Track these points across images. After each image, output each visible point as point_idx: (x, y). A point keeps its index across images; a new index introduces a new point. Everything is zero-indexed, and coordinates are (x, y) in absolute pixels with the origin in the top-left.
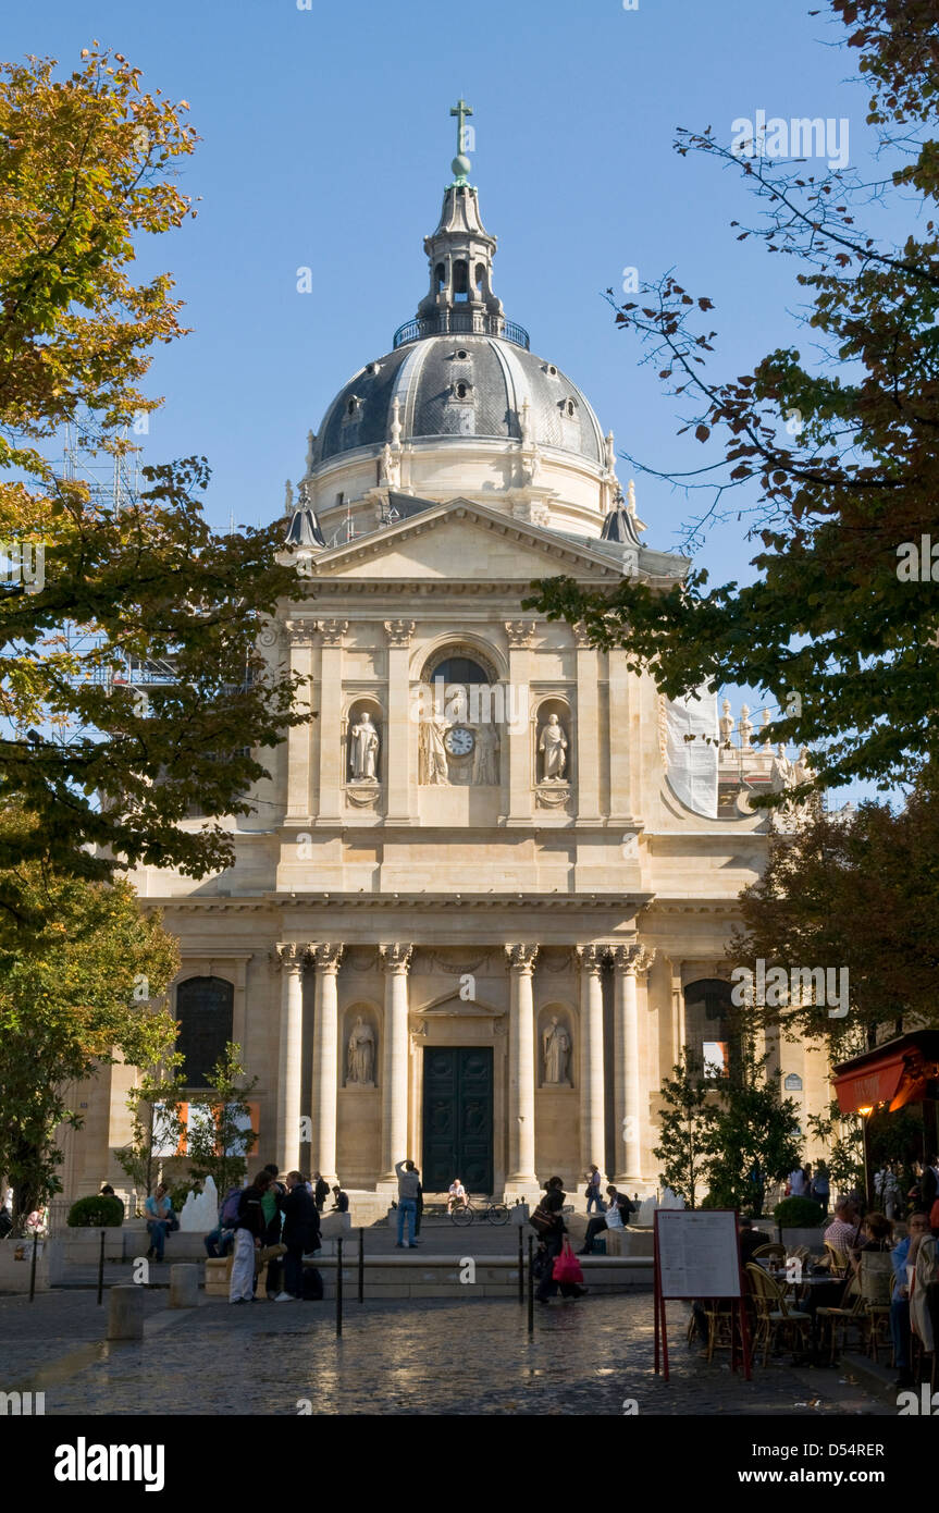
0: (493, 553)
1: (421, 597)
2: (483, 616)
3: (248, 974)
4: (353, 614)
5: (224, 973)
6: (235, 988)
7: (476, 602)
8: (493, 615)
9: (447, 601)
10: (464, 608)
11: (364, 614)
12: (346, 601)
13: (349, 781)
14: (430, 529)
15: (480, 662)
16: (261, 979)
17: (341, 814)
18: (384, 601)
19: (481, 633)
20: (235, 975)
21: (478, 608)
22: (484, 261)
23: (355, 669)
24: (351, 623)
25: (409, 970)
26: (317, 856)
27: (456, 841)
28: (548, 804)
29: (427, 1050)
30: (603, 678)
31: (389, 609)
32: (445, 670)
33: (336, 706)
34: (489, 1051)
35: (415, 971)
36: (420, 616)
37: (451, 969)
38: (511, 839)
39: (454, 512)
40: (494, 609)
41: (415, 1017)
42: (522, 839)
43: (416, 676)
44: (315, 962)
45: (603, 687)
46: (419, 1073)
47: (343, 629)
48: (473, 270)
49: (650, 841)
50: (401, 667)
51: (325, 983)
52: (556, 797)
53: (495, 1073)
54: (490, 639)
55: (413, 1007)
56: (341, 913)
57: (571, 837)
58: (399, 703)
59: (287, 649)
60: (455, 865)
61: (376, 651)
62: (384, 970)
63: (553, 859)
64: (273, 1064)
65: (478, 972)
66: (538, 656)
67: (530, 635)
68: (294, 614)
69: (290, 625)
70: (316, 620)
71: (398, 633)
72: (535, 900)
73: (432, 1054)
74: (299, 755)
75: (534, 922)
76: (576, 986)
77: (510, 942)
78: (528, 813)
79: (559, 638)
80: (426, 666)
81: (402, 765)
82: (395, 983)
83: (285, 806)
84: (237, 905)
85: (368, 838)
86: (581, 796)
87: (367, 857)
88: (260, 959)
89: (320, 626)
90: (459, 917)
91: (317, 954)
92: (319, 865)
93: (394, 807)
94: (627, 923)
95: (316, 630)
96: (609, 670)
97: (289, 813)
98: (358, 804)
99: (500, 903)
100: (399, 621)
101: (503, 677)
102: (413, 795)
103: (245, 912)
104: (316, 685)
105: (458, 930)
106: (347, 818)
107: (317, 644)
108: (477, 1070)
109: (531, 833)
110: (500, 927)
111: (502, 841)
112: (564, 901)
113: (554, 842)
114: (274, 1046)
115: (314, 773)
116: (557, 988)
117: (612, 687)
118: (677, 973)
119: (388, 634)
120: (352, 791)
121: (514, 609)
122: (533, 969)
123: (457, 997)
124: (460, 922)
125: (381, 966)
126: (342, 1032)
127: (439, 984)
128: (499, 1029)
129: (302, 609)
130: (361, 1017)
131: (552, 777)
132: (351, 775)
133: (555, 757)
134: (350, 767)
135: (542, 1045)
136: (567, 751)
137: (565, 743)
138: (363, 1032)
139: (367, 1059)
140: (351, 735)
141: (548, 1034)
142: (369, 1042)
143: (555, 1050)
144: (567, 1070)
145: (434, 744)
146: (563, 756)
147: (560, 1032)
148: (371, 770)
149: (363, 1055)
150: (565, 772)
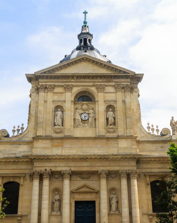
0: (93, 69)
1: (74, 79)
2: (91, 84)
3: (23, 181)
5: (17, 180)
6: (20, 185)
7: (89, 80)
8: (94, 83)
9: (81, 80)
11: (59, 84)
12: (54, 80)
14: (77, 63)
15: (90, 96)
16: (28, 182)
17: (52, 135)
18: (64, 80)
19: (91, 88)
20: (21, 182)
21: (89, 82)
22: (90, 39)
23: (56, 97)
24: (55, 86)
25: (70, 178)
26: (44, 146)
27: (84, 141)
28: (109, 132)
29: (76, 202)
30: (124, 99)
31: (66, 82)
32: (82, 98)
33: (51, 107)
34: (94, 202)
35: (72, 179)
36: (74, 84)
37: (83, 178)
38: (100, 140)
39: (83, 58)
40: (94, 82)
41: (72, 193)
42: (102, 140)
43: (73, 99)
44: (43, 176)
45: (124, 102)
46: (73, 209)
47: (54, 87)
48: (88, 40)
49: (139, 142)
50: (69, 97)
51: (46, 182)
52: (111, 130)
53: (96, 209)
54: (93, 89)
55: (72, 189)
56: (50, 162)
57: (117, 140)
58: (69, 106)
59: (38, 93)
60: (84, 147)
61: (62, 93)
62: (63, 178)
63: (112, 146)
64: (30, 208)
65: (90, 179)
66: (106, 94)
67: (104, 88)
68: (40, 84)
69: (39, 86)
70: (46, 85)
71: (68, 88)
72: (107, 157)
73: (78, 203)
74: (41, 120)
75: (107, 163)
76: (119, 183)
77: (100, 169)
78: (104, 134)
79: (111, 89)
80: (76, 97)
81: (69, 123)
82: (67, 182)
83: (36, 133)
84: (21, 160)
85: (59, 141)
86: (119, 130)
87: (59, 146)
88: (27, 176)
89: (47, 86)
90: (85, 163)
91: (43, 174)
92: (45, 148)
93: (67, 133)
94: (134, 163)
95: (46, 88)
96: (125, 97)
97: (37, 135)
98: (56, 133)
99: (97, 158)
100: (68, 85)
101: (96, 99)
102: (72, 130)
103: (23, 163)
104: (46, 102)
105: (85, 167)
106: (53, 136)
107: (46, 91)
108: (91, 208)
109: (105, 139)
110: (97, 165)
111: (97, 141)
112: (115, 157)
113: (112, 142)
114: (30, 201)
115: (44, 124)
116: (114, 183)
117: (126, 101)
118: (148, 179)
119: (65, 88)
120: (55, 129)
121: (99, 82)
122: (107, 178)
123: (84, 186)
124: (85, 164)
125: (62, 177)
126: (51, 197)
127: (79, 183)
128: (97, 196)
129: (42, 82)
130: (56, 193)
131: (110, 125)
132: (55, 125)
133: (111, 120)
134: (54, 123)
135: (110, 200)
136: (114, 118)
137: (114, 116)
138: (57, 197)
139: (58, 205)
140: (55, 114)
141: (111, 197)
142: (59, 200)
143: (114, 201)
144: (117, 208)
145: (78, 117)
146: (113, 119)
147: (115, 196)
148: (60, 124)
149: (57, 204)
150: (114, 124)
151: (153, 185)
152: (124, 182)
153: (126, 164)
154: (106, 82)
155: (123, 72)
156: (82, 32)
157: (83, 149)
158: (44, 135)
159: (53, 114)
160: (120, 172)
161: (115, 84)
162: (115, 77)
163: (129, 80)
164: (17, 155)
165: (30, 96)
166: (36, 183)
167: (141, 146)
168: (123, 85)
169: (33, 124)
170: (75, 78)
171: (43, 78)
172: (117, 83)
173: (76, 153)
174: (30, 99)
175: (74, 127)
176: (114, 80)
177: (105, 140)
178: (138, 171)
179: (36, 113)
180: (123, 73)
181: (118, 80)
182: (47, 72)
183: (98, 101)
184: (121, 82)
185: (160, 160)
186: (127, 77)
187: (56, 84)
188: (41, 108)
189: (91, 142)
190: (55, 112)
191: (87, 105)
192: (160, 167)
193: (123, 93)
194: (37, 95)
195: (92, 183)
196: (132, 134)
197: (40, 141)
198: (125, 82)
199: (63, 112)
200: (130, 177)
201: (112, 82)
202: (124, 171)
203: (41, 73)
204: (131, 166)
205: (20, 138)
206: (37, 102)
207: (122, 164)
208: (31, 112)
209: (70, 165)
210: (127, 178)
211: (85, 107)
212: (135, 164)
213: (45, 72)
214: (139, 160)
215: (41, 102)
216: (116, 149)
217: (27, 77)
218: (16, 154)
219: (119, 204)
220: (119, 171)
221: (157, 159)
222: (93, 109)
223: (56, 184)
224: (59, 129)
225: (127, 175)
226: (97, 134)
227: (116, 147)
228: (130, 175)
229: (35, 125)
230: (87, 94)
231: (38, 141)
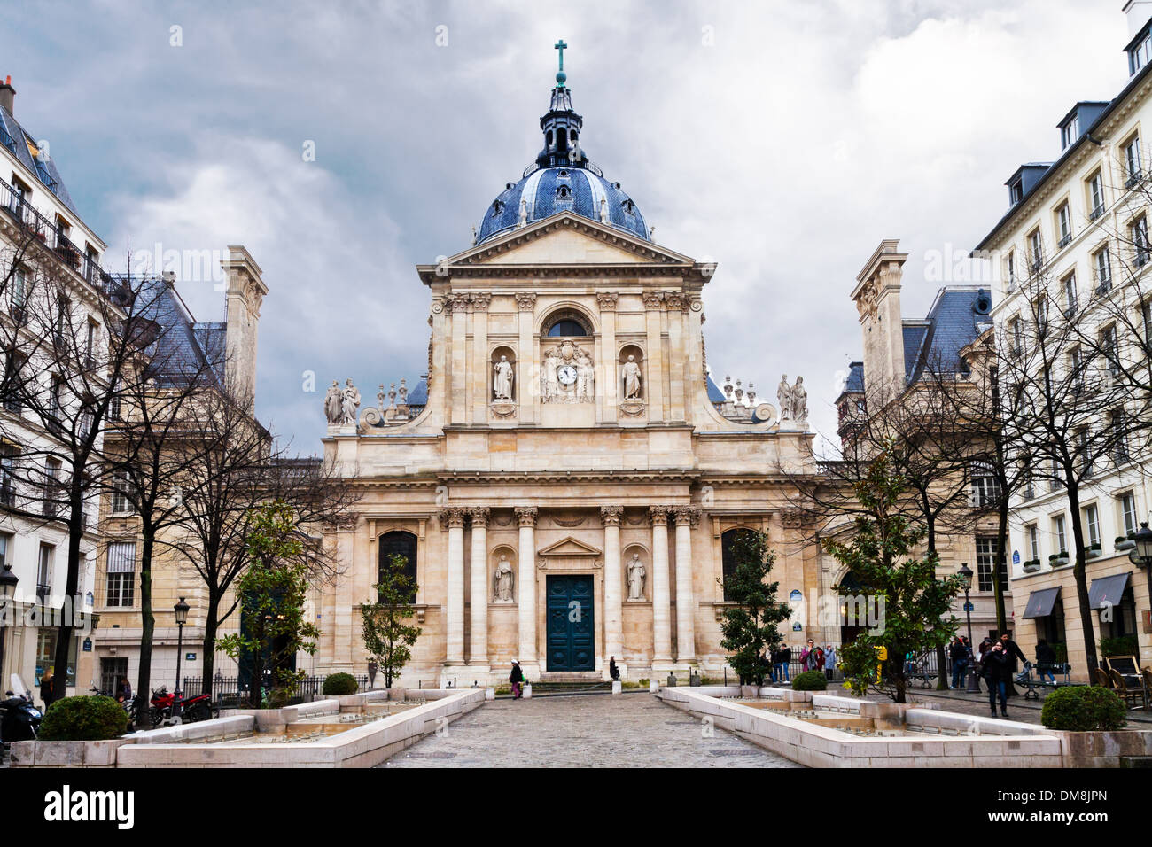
0: (588, 248)
1: (540, 278)
2: (583, 290)
3: (426, 529)
4: (494, 290)
5: (411, 529)
6: (419, 539)
7: (578, 281)
8: (589, 289)
9: (558, 280)
10: (570, 285)
11: (502, 290)
12: (490, 281)
13: (493, 400)
14: (547, 233)
15: (581, 321)
16: (436, 531)
17: (489, 423)
18: (515, 281)
19: (581, 301)
20: (421, 531)
21: (579, 285)
22: (575, 129)
23: (496, 327)
24: (492, 296)
25: (535, 524)
26: (471, 449)
27: (566, 438)
28: (628, 414)
29: (548, 577)
30: (664, 330)
31: (519, 286)
32: (558, 326)
33: (484, 351)
34: (591, 577)
35: (539, 526)
36: (539, 290)
37: (564, 524)
38: (605, 436)
39: (562, 221)
40: (590, 285)
41: (540, 556)
42: (611, 436)
43: (537, 331)
44: (471, 519)
45: (665, 337)
46: (543, 593)
47: (487, 300)
48: (569, 134)
49: (698, 438)
50: (527, 324)
51: (479, 534)
52: (633, 410)
53: (595, 593)
54: (588, 305)
55: (539, 549)
56: (489, 487)
57: (645, 434)
58: (527, 348)
59: (450, 315)
60: (566, 454)
61: (511, 314)
62: (518, 524)
63: (633, 450)
64: (444, 588)
65: (581, 526)
66: (620, 316)
67: (615, 302)
68: (455, 291)
69: (452, 298)
70: (470, 294)
71: (526, 302)
72: (621, 476)
73: (552, 580)
74: (459, 384)
75: (620, 491)
76: (649, 534)
77: (605, 504)
78: (615, 420)
79: (635, 304)
80: (544, 325)
81: (529, 390)
82: (526, 533)
83: (450, 417)
84: (418, 483)
85: (506, 437)
86: (651, 408)
87: (506, 449)
88: (434, 519)
89: (473, 298)
90: (568, 488)
91: (472, 513)
92: (474, 454)
93: (523, 417)
94: (684, 490)
95: (470, 300)
96: (669, 326)
97: (453, 422)
98: (499, 416)
99: (597, 478)
100: (525, 294)
101: (597, 331)
102: (537, 409)
103: (423, 488)
104: (470, 337)
105: (569, 497)
106: (492, 424)
107: (470, 310)
108: (582, 591)
109: (618, 431)
110: (598, 495)
111: (598, 438)
112: (641, 476)
113: (633, 438)
114: (445, 576)
115: (469, 395)
116: (637, 536)
117: (671, 336)
118: (717, 524)
119: (518, 303)
120: (495, 406)
121: (603, 286)
122: (620, 523)
123: (569, 542)
124: (570, 492)
125: (516, 522)
126: (490, 567)
127: (555, 535)
128: (598, 563)
129: (460, 287)
130: (503, 557)
131: (631, 397)
132: (494, 397)
133: (633, 383)
134: (494, 392)
135: (627, 573)
136: (641, 379)
137: (639, 374)
138: (506, 567)
139: (508, 584)
140: (493, 370)
141: (631, 566)
142: (509, 572)
143: (636, 577)
144: (643, 590)
145: (552, 377)
146: (637, 383)
147: (639, 564)
148: (508, 393)
149: (505, 581)
150: (640, 393)
151: (727, 538)
152: (660, 532)
153: (666, 491)
154: (622, 285)
155: (664, 259)
156: (552, 111)
157: (565, 456)
158: (469, 422)
159: (490, 370)
160: (652, 509)
161: (644, 292)
162: (645, 272)
163: (679, 280)
164: (409, 471)
165: (431, 321)
166: (456, 534)
167: (704, 448)
168: (664, 292)
169: (442, 394)
170: (542, 274)
171: (460, 277)
172: (648, 289)
173: (549, 465)
174: (430, 330)
175: (542, 401)
176: (641, 280)
177: (618, 435)
178: (693, 508)
179: (448, 368)
180: (663, 263)
181: (651, 280)
182: (470, 260)
183: (600, 336)
184: (659, 286)
185: (748, 482)
186: (673, 272)
187: (495, 291)
188: (459, 355)
189: (583, 438)
190: (493, 363)
191: (573, 345)
192: (746, 498)
193: (664, 315)
194: (448, 318)
195: (586, 536)
196: (683, 420)
197: (461, 437)
198: (669, 286)
199: (513, 363)
200: (675, 523)
201: (636, 284)
202: (660, 509)
203: (457, 263)
204: (676, 498)
205: (410, 430)
206: (449, 339)
207: (656, 491)
208: (435, 363)
209: (535, 495)
210: (668, 523)
211: (567, 350)
212: (688, 494)
213: (466, 261)
214: (695, 481)
215: (459, 339)
216: (644, 457)
217: (421, 273)
218: (404, 467)
219: (649, 583)
220: (648, 508)
221: (741, 481)
222: (587, 355)
223: (503, 537)
224: (505, 406)
225: (668, 517)
226: (599, 420)
227: (641, 453)
228: (675, 517)
229: (445, 398)
230: (572, 316)
231: (457, 437)
